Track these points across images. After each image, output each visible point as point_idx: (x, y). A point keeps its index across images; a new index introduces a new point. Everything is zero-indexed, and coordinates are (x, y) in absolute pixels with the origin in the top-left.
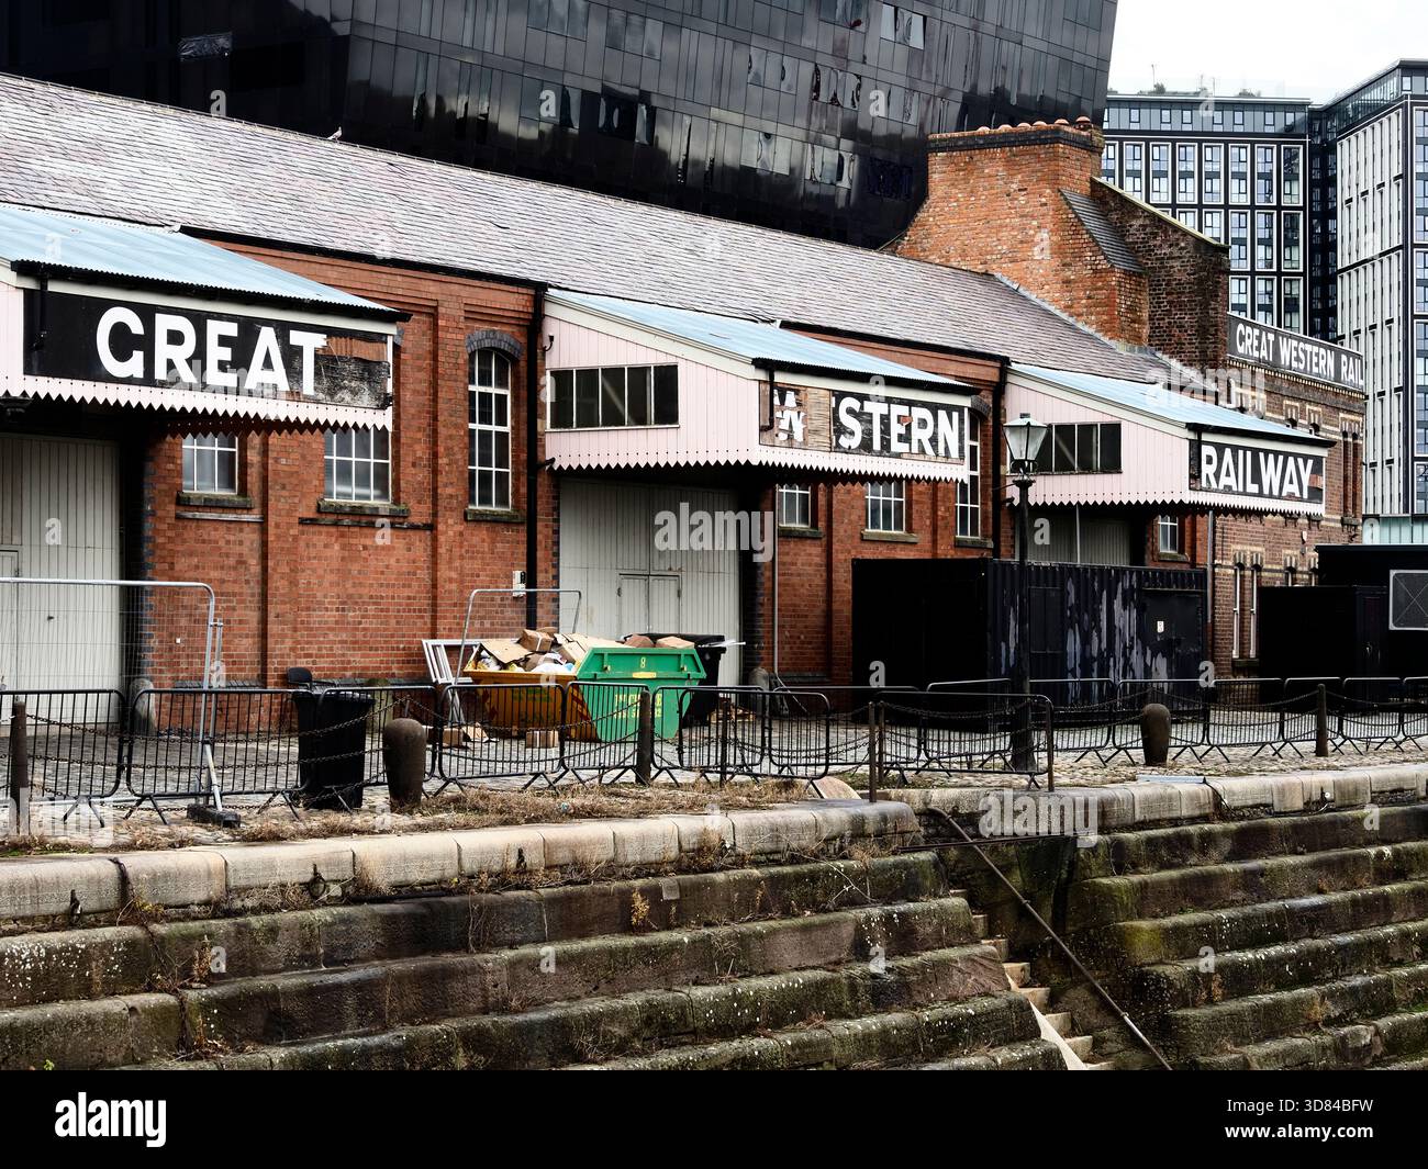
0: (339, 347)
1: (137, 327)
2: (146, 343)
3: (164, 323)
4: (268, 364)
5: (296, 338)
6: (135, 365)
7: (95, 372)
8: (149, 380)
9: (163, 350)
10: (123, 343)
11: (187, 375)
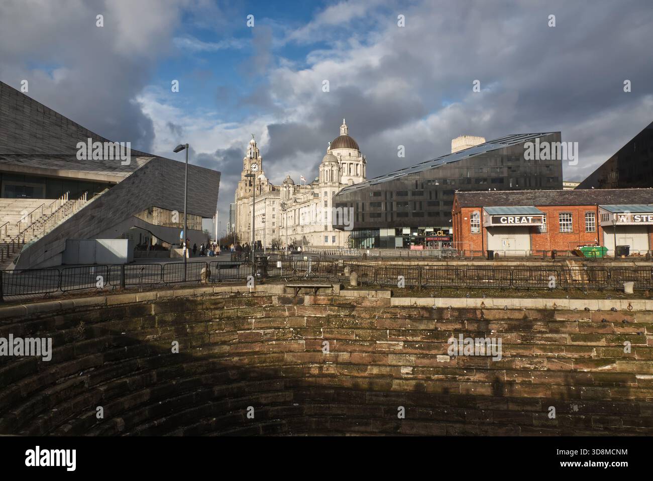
0: (534, 218)
1: (506, 218)
2: (507, 220)
3: (509, 218)
4: (524, 220)
5: (528, 218)
6: (506, 222)
7: (500, 223)
8: (508, 223)
9: (509, 221)
10: (504, 220)
11: (513, 222)
